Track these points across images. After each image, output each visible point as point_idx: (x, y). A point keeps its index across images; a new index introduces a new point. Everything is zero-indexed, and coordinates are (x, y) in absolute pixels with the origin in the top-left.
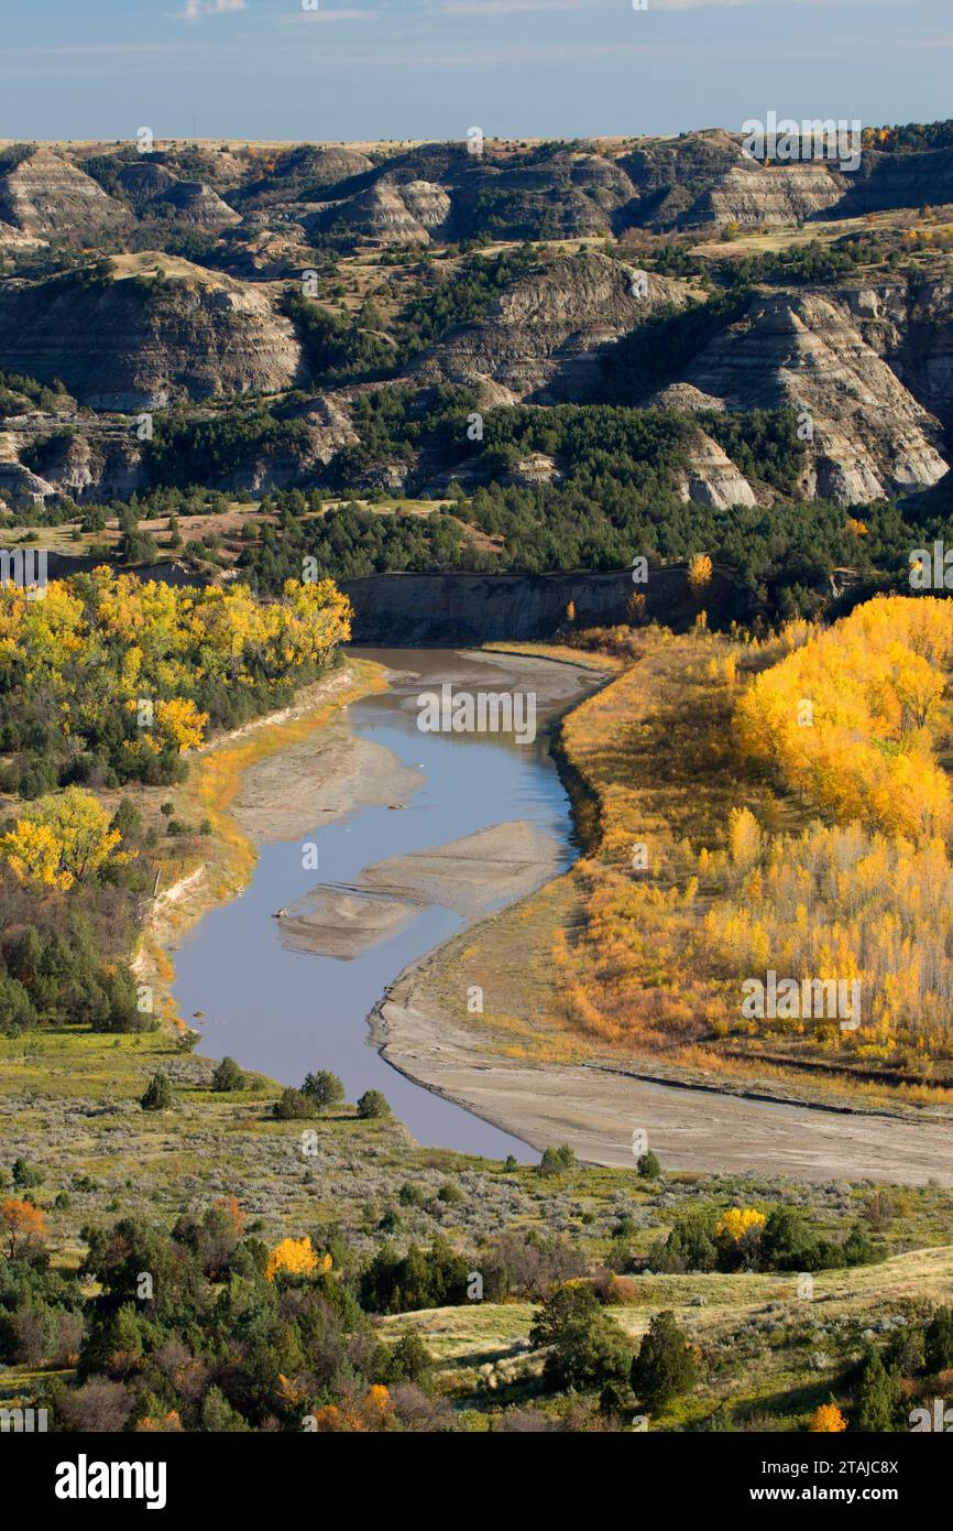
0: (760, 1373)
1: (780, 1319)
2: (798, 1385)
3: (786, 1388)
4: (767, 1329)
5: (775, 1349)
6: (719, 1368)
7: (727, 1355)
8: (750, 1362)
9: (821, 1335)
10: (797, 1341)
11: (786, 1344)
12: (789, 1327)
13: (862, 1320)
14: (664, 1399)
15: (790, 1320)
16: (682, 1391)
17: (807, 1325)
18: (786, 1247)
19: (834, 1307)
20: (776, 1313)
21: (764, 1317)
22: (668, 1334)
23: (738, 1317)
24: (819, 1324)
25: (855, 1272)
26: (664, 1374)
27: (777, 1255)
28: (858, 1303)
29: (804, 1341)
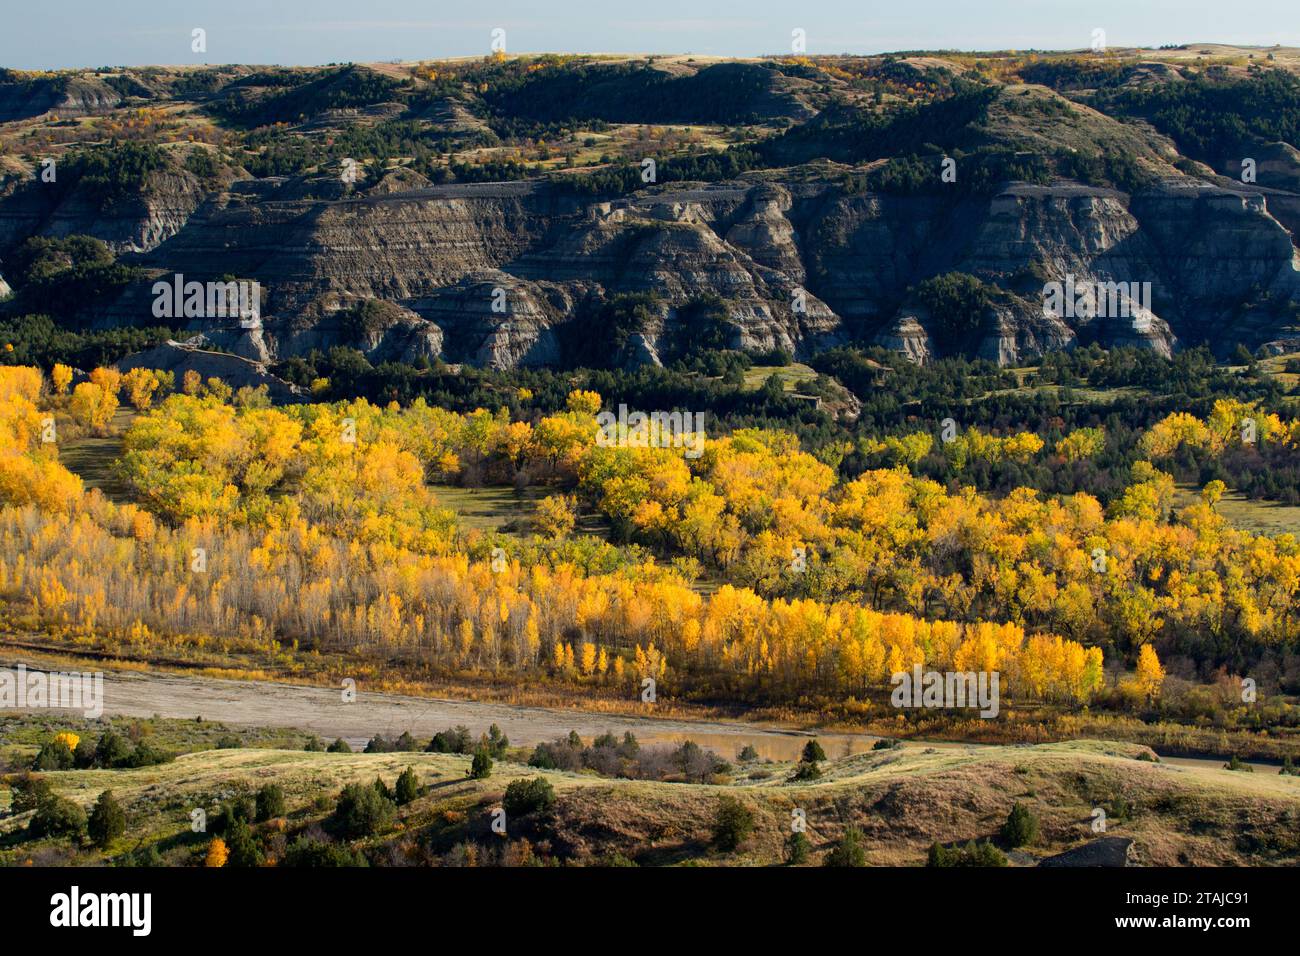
0: (158, 825)
1: (162, 794)
2: (182, 830)
3: (176, 832)
4: (155, 799)
5: (163, 810)
6: (136, 822)
7: (136, 814)
8: (150, 818)
9: (188, 802)
10: (174, 806)
11: (168, 808)
12: (168, 798)
13: (210, 793)
14: (107, 840)
15: (167, 794)
16: (117, 835)
17: (178, 797)
18: (115, 754)
19: (191, 787)
20: (158, 791)
21: (152, 792)
22: (109, 804)
23: (136, 793)
24: (185, 796)
25: (162, 767)
26: (107, 826)
27: (113, 759)
28: (204, 784)
29: (180, 806)
